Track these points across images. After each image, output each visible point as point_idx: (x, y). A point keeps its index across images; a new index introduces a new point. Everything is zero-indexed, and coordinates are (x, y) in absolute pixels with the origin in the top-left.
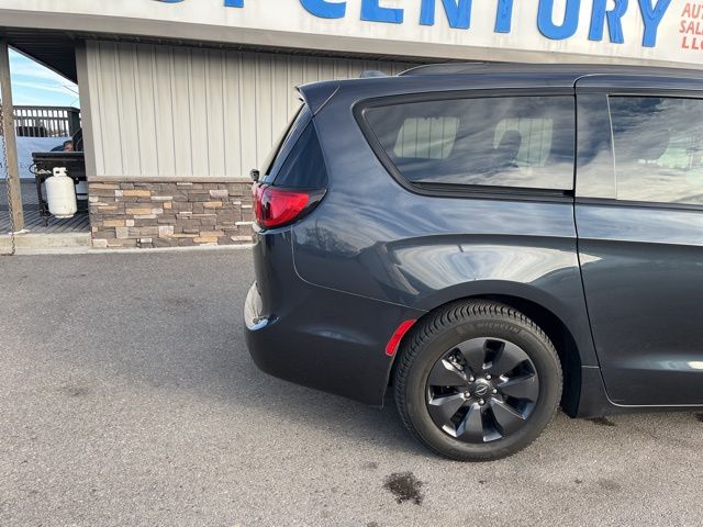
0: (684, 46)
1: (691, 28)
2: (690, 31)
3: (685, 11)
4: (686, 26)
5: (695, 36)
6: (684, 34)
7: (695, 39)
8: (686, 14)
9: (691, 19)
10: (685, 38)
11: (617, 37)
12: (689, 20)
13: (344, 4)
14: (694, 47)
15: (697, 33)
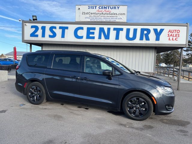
0: (169, 40)
1: (171, 35)
2: (171, 36)
3: (169, 31)
4: (170, 35)
5: (173, 37)
6: (169, 37)
7: (173, 38)
8: (169, 32)
9: (171, 33)
10: (169, 38)
11: (148, 39)
12: (170, 34)
13: (83, 36)
14: (173, 40)
15: (173, 36)
